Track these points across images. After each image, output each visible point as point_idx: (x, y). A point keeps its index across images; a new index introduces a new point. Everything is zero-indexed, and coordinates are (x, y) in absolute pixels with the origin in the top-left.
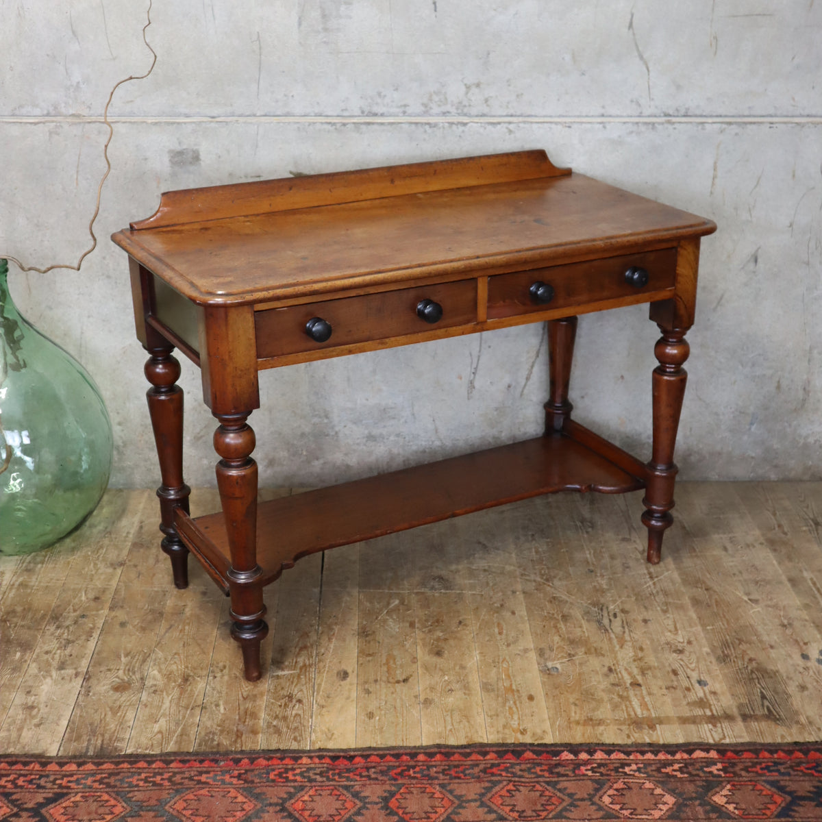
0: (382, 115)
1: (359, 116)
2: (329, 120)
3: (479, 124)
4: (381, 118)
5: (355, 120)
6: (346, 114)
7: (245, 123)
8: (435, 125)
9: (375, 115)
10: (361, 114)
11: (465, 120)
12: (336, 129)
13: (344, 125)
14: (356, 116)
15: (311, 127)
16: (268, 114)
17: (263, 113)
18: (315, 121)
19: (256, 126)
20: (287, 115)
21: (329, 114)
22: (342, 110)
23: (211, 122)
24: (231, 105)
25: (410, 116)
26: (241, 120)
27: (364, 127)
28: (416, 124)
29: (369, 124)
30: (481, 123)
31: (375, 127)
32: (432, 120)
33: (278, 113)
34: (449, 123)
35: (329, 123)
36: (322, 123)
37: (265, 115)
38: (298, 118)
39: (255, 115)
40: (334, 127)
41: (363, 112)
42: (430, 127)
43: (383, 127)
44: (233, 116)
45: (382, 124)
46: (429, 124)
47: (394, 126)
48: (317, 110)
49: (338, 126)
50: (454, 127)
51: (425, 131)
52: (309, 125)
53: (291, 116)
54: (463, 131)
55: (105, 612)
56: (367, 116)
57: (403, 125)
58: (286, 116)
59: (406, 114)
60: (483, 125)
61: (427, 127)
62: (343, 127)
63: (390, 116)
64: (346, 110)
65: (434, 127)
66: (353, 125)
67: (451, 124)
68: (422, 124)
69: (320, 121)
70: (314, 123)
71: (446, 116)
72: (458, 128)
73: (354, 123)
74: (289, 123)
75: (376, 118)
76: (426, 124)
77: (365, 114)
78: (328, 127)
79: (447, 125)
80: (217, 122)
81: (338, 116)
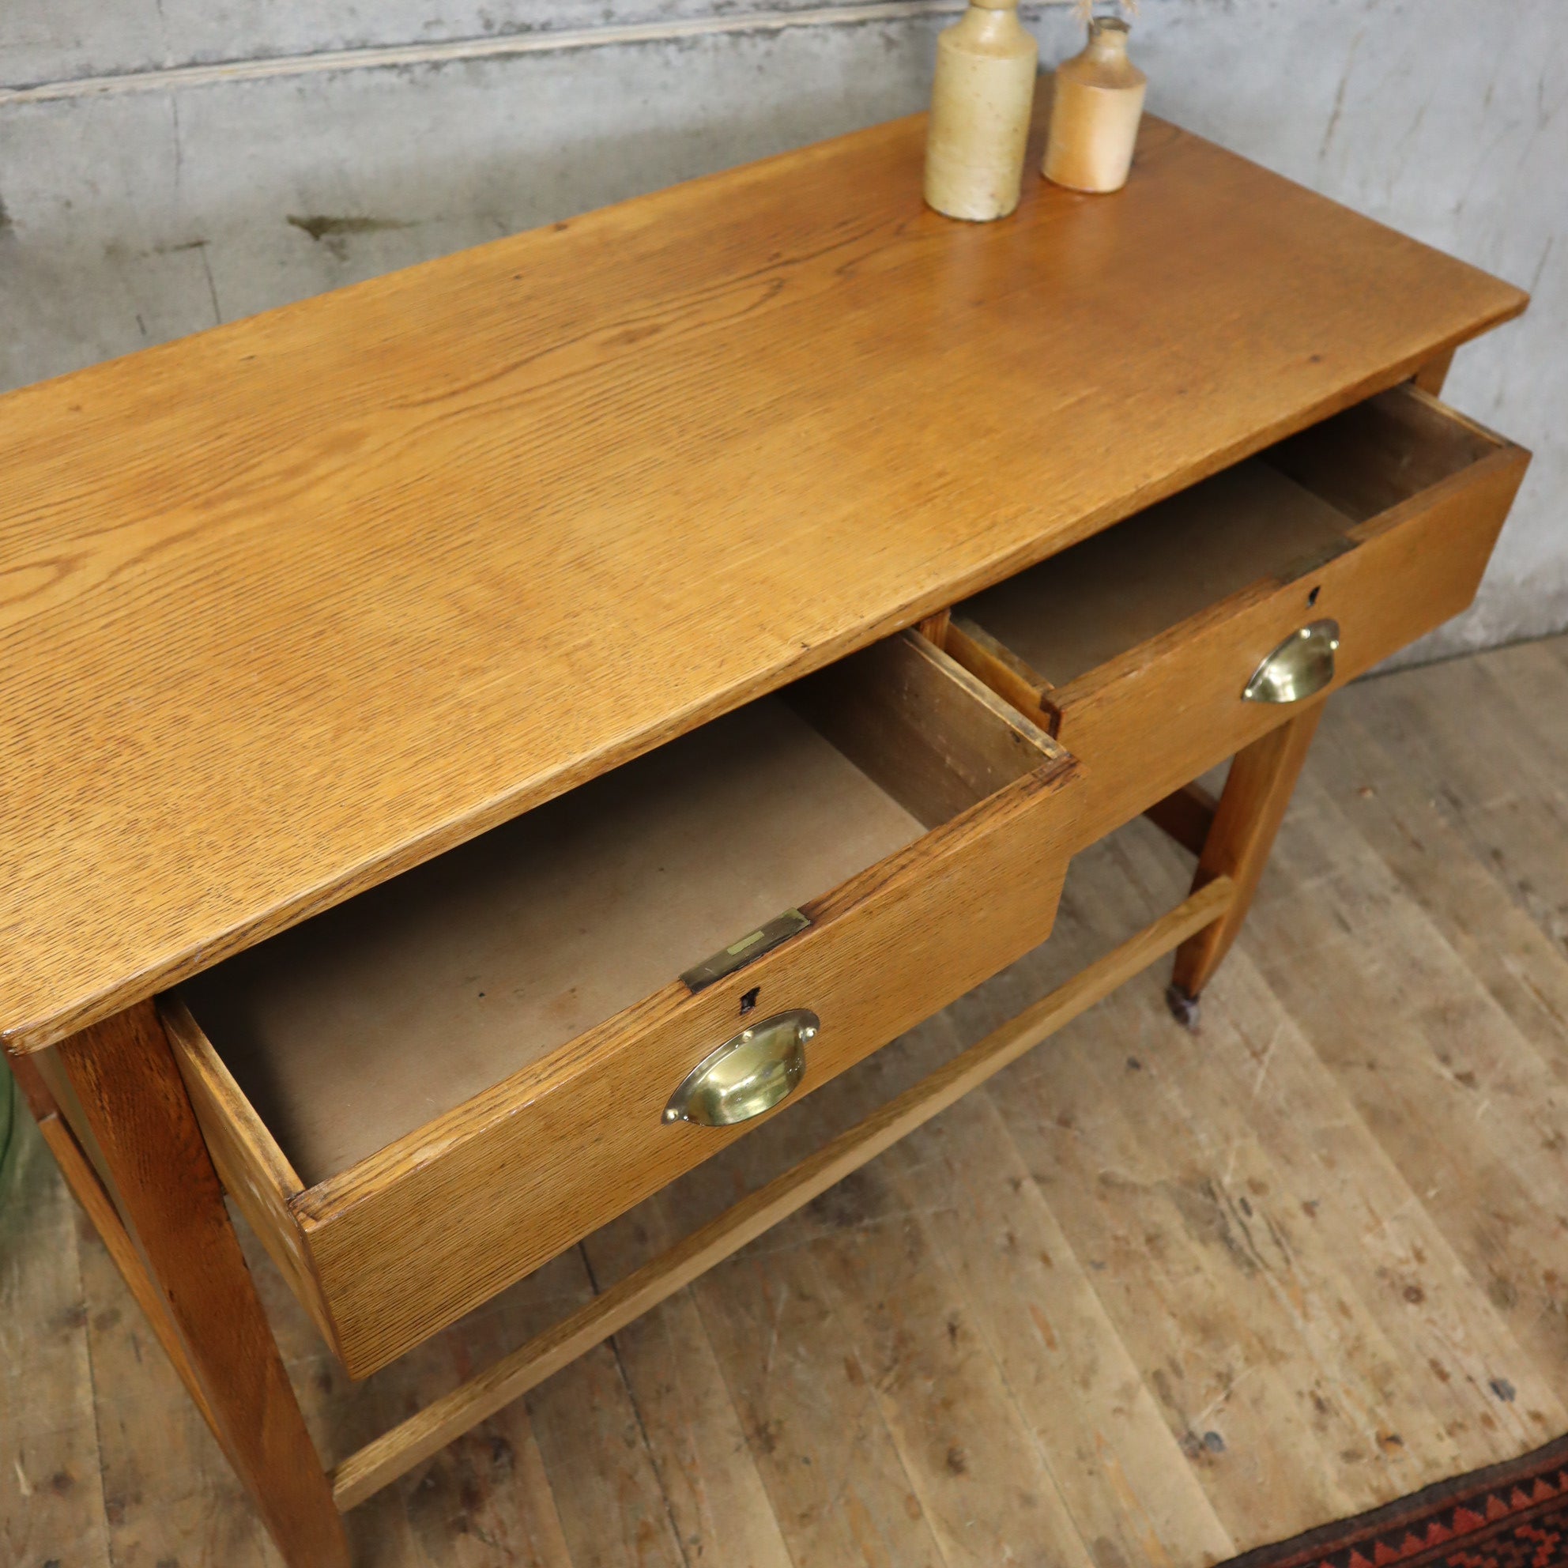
0: (545, 27)
1: (478, 37)
2: (389, 58)
3: (811, 31)
4: (542, 36)
5: (466, 50)
6: (441, 34)
7: (130, 93)
8: (695, 42)
9: (526, 29)
10: (481, 31)
11: (775, 21)
12: (412, 82)
13: (436, 66)
14: (466, 39)
15: (338, 84)
16: (199, 59)
17: (184, 59)
18: (347, 64)
19: (167, 102)
20: (262, 55)
21: (388, 39)
22: (428, 25)
23: (21, 103)
24: (78, 44)
25: (624, 22)
26: (118, 85)
27: (493, 67)
28: (642, 43)
29: (509, 56)
30: (815, 26)
31: (527, 64)
32: (685, 29)
33: (233, 53)
34: (731, 33)
35: (394, 66)
36: (370, 69)
37: (193, 64)
38: (295, 60)
39: (158, 68)
40: (406, 77)
41: (488, 25)
42: (681, 50)
43: (546, 64)
44: (90, 76)
45: (545, 53)
46: (676, 41)
47: (579, 56)
48: (351, 32)
49: (418, 72)
50: (745, 43)
51: (667, 64)
52: (331, 79)
53: (271, 57)
54: (768, 54)
55: (99, 1533)
56: (502, 34)
57: (604, 52)
58: (257, 58)
59: (614, 19)
60: (820, 31)
61: (671, 50)
62: (432, 75)
63: (569, 27)
64: (438, 22)
65: (691, 48)
66: (461, 67)
67: (737, 35)
68: (657, 42)
69: (362, 62)
70: (346, 71)
71: (723, 15)
72: (754, 46)
73: (465, 60)
74: (270, 79)
75: (527, 37)
76: (669, 41)
77: (497, 28)
78: (390, 78)
79: (725, 39)
80: (41, 101)
81: (416, 43)
